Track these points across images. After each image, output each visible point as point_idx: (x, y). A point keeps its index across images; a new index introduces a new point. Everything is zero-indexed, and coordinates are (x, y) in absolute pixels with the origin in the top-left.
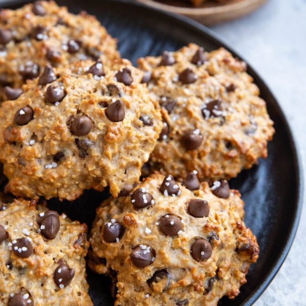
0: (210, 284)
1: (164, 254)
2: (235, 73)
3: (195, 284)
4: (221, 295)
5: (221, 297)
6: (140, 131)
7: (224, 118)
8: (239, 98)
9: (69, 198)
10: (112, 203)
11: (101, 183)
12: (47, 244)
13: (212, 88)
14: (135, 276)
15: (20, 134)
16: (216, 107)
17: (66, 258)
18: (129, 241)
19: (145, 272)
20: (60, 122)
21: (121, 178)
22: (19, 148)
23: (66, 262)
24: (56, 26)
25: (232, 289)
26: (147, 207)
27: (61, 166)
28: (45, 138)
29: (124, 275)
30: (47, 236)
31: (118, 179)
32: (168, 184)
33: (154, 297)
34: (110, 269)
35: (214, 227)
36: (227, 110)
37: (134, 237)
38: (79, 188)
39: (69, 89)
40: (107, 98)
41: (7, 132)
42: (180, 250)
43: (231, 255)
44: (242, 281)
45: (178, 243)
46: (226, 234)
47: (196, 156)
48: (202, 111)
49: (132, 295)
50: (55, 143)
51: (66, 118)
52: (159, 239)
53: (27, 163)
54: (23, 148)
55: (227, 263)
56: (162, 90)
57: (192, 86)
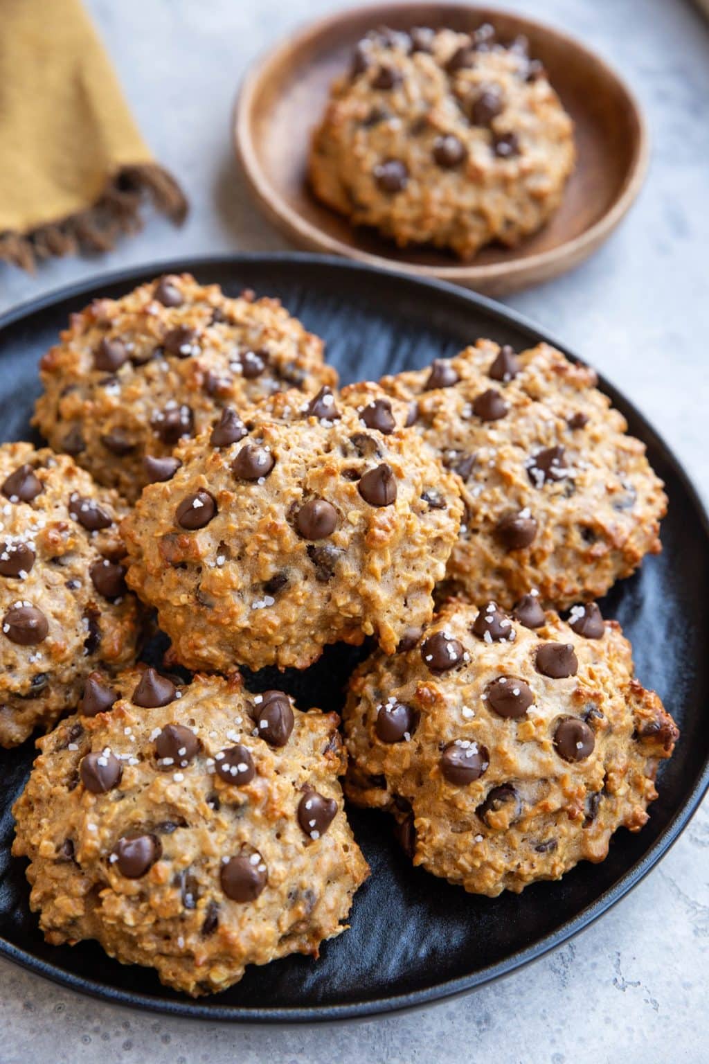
0: (593, 805)
1: (505, 753)
2: (578, 390)
3: (569, 807)
4: (615, 826)
5: (614, 830)
6: (424, 520)
7: (572, 481)
8: (595, 440)
9: (299, 664)
10: (381, 668)
11: (363, 629)
12: (277, 755)
13: (541, 424)
14: (452, 804)
15: (196, 547)
16: (556, 461)
17: (313, 781)
18: (432, 735)
19: (473, 791)
20: (274, 515)
21: (400, 615)
22: (194, 574)
23: (314, 787)
24: (210, 325)
25: (634, 813)
26: (457, 668)
27: (283, 602)
28: (247, 549)
29: (427, 803)
30: (275, 740)
31: (395, 619)
32: (489, 619)
33: (492, 839)
34: (395, 795)
35: (592, 693)
36: (575, 465)
37: (441, 727)
38: (315, 642)
39: (280, 451)
40: (354, 461)
41: (168, 545)
42: (534, 744)
43: (626, 745)
44: (650, 796)
45: (529, 731)
46: (613, 706)
47: (528, 561)
48: (529, 470)
49: (448, 840)
50: (269, 557)
51: (284, 507)
52: (491, 725)
53: (217, 602)
54: (204, 573)
55: (620, 762)
56: (444, 437)
57: (502, 424)
